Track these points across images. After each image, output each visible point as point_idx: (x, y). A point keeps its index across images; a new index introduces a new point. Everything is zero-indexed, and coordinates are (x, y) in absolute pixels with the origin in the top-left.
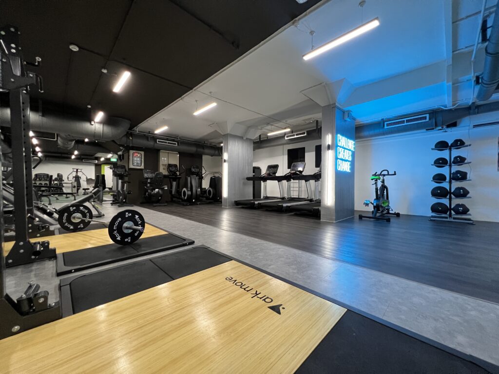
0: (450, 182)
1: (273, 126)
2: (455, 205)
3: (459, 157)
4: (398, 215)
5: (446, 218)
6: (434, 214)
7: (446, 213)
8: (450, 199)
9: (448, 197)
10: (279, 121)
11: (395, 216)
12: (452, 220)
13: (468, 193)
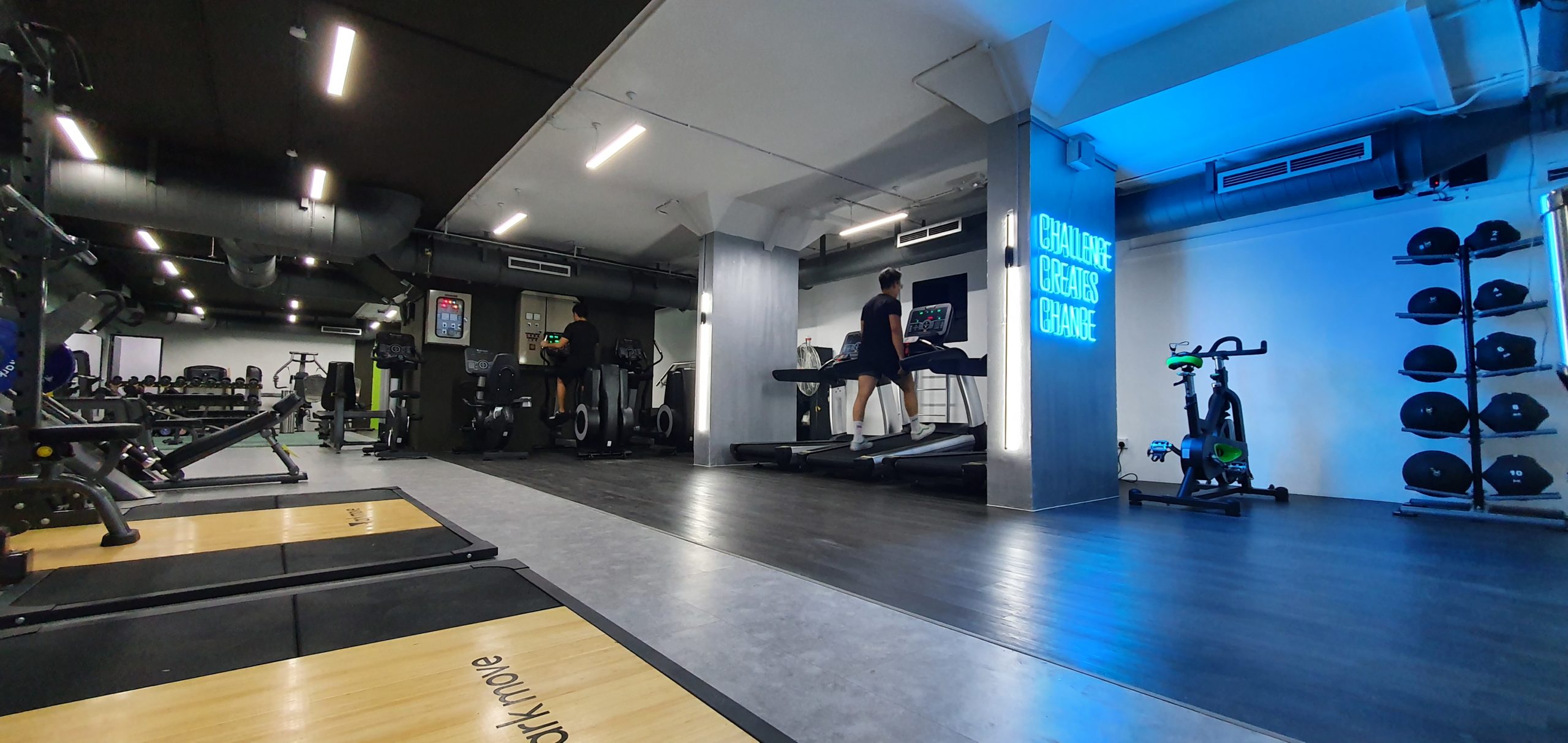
0: (1471, 378)
1: (854, 207)
2: (1493, 461)
3: (1500, 284)
4: (1280, 495)
5: (1466, 507)
6: (1415, 495)
7: (1462, 491)
8: (1475, 439)
9: (1466, 430)
10: (873, 188)
11: (1273, 498)
12: (1486, 515)
13: (1543, 414)
